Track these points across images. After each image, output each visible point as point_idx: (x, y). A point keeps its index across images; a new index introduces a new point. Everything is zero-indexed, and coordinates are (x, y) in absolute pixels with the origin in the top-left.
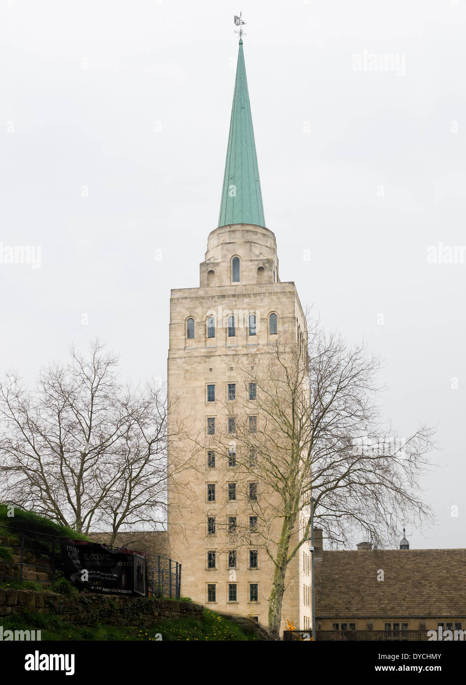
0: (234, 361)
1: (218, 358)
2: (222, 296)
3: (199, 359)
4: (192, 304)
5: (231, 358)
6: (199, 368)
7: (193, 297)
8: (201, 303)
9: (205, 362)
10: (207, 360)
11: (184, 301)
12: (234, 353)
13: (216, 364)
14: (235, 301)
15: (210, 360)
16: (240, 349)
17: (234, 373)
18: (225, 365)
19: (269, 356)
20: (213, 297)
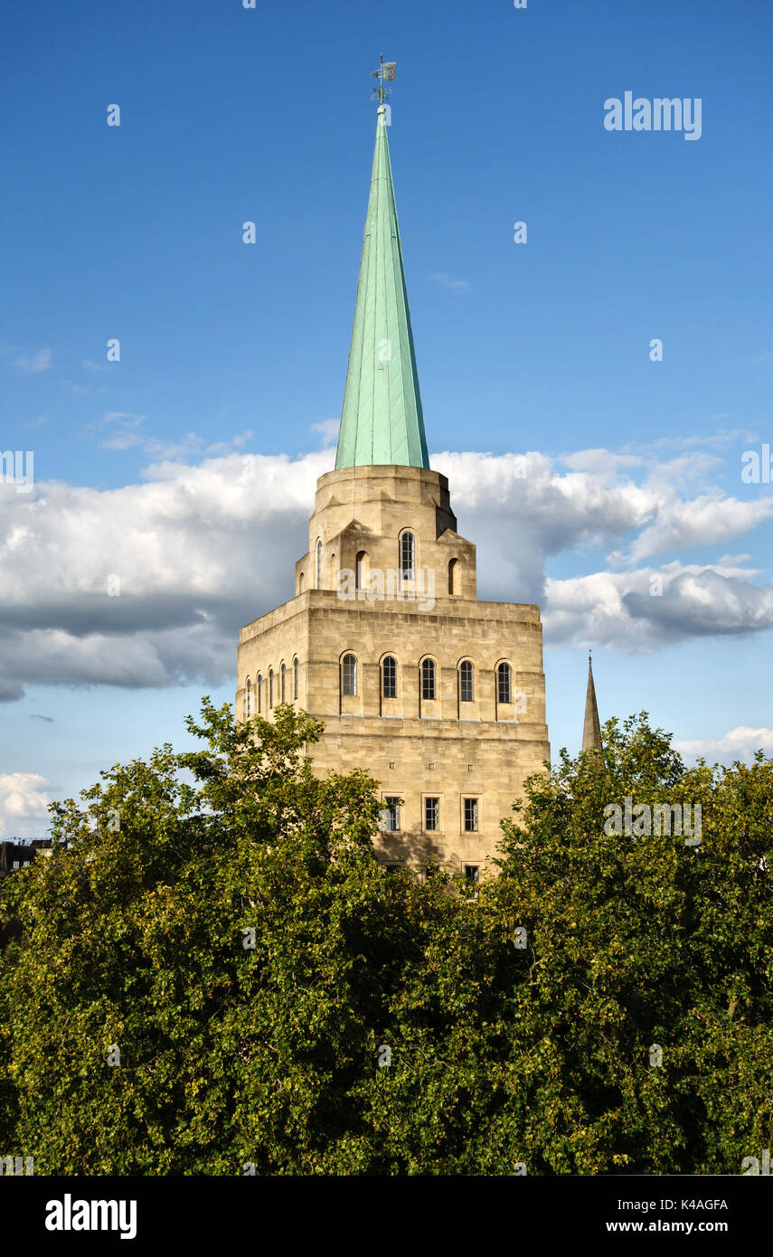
0: (437, 752)
1: (406, 742)
2: (411, 615)
3: (370, 742)
4: (353, 625)
5: (430, 744)
6: (370, 760)
7: (356, 612)
8: (371, 625)
9: (382, 749)
10: (385, 745)
11: (337, 617)
12: (435, 734)
13: (402, 755)
14: (436, 630)
15: (390, 744)
16: (447, 727)
17: (434, 777)
18: (420, 758)
19: (500, 747)
20: (394, 616)
